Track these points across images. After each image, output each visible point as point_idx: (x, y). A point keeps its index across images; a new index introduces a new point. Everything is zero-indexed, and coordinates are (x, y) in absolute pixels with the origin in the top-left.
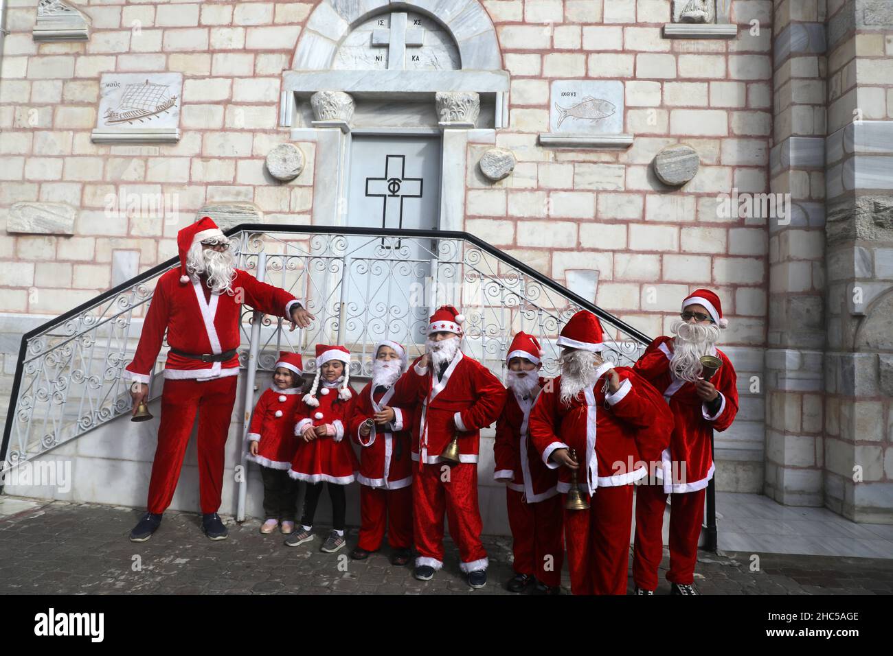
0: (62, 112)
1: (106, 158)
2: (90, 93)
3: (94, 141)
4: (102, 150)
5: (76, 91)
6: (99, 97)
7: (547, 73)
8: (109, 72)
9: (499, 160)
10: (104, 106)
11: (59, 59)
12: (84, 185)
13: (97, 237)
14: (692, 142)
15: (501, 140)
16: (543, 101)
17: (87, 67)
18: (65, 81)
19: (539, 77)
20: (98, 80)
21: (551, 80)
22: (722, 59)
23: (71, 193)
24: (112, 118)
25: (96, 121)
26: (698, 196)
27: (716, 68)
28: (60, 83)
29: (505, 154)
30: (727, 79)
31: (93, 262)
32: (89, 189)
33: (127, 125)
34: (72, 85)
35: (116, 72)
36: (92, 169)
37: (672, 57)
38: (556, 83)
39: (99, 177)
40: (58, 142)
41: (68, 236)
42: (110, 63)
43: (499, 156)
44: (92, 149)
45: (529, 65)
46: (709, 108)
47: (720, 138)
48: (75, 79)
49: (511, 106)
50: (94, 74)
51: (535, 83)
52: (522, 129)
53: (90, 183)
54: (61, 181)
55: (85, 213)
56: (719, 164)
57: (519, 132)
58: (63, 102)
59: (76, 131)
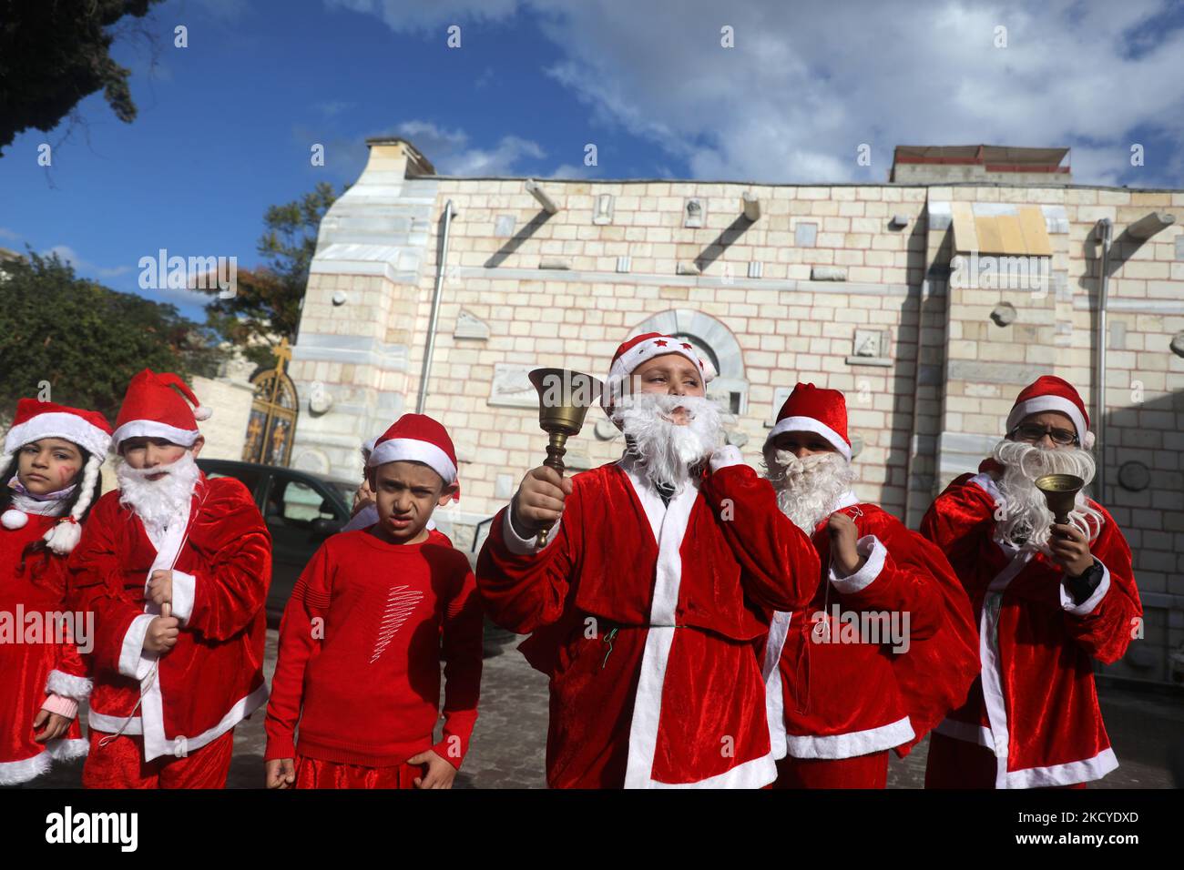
0: (469, 385)
1: (496, 416)
2: (487, 374)
3: (488, 405)
4: (493, 411)
5: (478, 372)
6: (493, 377)
7: (773, 382)
8: (500, 362)
9: (739, 435)
10: (496, 383)
11: (469, 352)
12: (481, 431)
13: (488, 465)
14: (859, 430)
15: (742, 423)
16: (769, 399)
17: (486, 358)
18: (472, 366)
19: (768, 385)
20: (493, 366)
21: (775, 387)
22: (883, 380)
23: (473, 436)
24: (501, 391)
25: (490, 392)
26: (863, 465)
27: (879, 385)
28: (468, 367)
29: (744, 431)
30: (886, 392)
31: (484, 480)
32: (484, 435)
33: (509, 396)
34: (476, 369)
35: (505, 362)
36: (486, 422)
37: (851, 378)
38: (778, 389)
39: (490, 427)
40: (465, 403)
41: (469, 463)
42: (500, 357)
43: (739, 433)
44: (486, 409)
45: (760, 376)
46: (873, 410)
47: (878, 430)
48: (478, 365)
49: (749, 402)
50: (490, 362)
51: (765, 388)
52: (757, 416)
53: (485, 431)
54: (466, 428)
55: (481, 449)
56: (877, 445)
57: (753, 418)
58: (470, 379)
59: (477, 397)
